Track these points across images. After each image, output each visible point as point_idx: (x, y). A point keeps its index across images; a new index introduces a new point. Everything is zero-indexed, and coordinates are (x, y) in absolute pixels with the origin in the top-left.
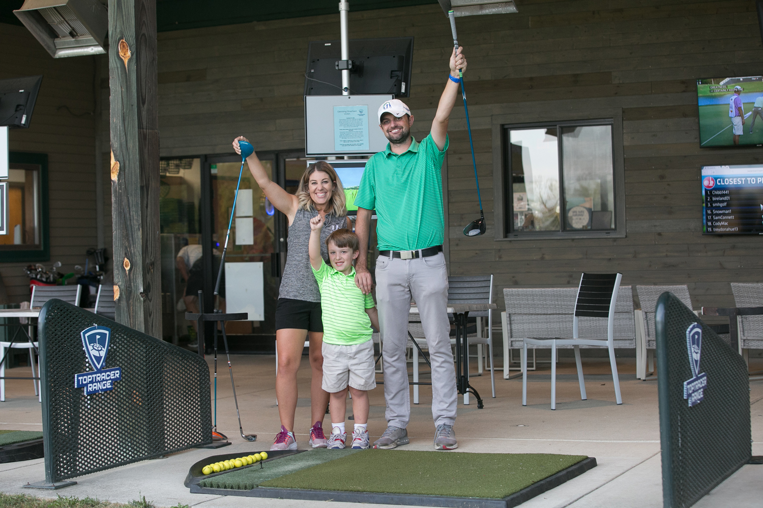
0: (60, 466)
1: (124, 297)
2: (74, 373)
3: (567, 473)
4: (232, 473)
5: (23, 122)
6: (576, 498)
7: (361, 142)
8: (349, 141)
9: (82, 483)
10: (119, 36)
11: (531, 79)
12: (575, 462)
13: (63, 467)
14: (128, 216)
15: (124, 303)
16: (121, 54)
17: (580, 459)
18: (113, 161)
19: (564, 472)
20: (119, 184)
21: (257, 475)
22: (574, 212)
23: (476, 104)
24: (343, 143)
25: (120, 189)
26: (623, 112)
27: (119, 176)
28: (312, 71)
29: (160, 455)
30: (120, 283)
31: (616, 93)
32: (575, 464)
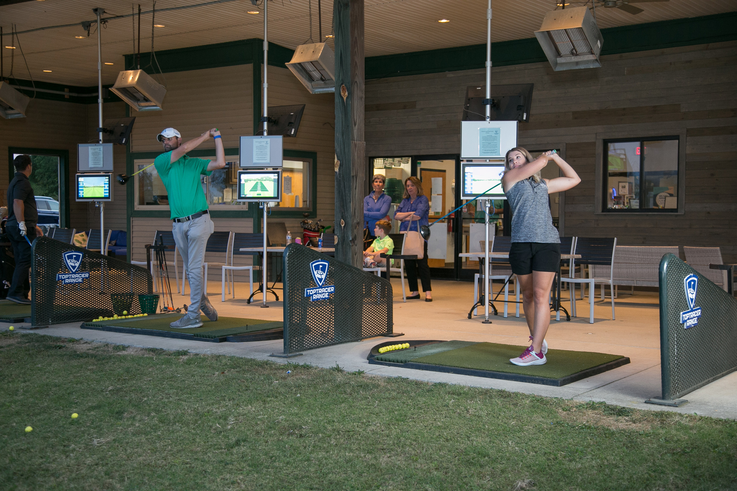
0: (293, 344)
1: (340, 243)
2: (304, 288)
3: (607, 366)
4: (396, 353)
5: (292, 133)
6: (608, 383)
7: (496, 151)
8: (488, 150)
9: (306, 355)
10: (341, 82)
11: (624, 109)
12: (614, 359)
13: (295, 344)
14: (344, 193)
15: (340, 246)
16: (342, 94)
17: (618, 358)
18: (336, 160)
19: (605, 365)
20: (339, 174)
21: (411, 354)
22: (660, 196)
23: (586, 126)
24: (484, 151)
25: (340, 177)
26: (687, 131)
27: (339, 169)
28: (468, 105)
29: (359, 340)
30: (338, 234)
31: (683, 118)
32: (614, 361)
